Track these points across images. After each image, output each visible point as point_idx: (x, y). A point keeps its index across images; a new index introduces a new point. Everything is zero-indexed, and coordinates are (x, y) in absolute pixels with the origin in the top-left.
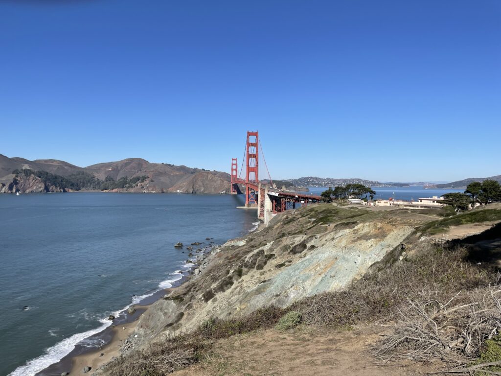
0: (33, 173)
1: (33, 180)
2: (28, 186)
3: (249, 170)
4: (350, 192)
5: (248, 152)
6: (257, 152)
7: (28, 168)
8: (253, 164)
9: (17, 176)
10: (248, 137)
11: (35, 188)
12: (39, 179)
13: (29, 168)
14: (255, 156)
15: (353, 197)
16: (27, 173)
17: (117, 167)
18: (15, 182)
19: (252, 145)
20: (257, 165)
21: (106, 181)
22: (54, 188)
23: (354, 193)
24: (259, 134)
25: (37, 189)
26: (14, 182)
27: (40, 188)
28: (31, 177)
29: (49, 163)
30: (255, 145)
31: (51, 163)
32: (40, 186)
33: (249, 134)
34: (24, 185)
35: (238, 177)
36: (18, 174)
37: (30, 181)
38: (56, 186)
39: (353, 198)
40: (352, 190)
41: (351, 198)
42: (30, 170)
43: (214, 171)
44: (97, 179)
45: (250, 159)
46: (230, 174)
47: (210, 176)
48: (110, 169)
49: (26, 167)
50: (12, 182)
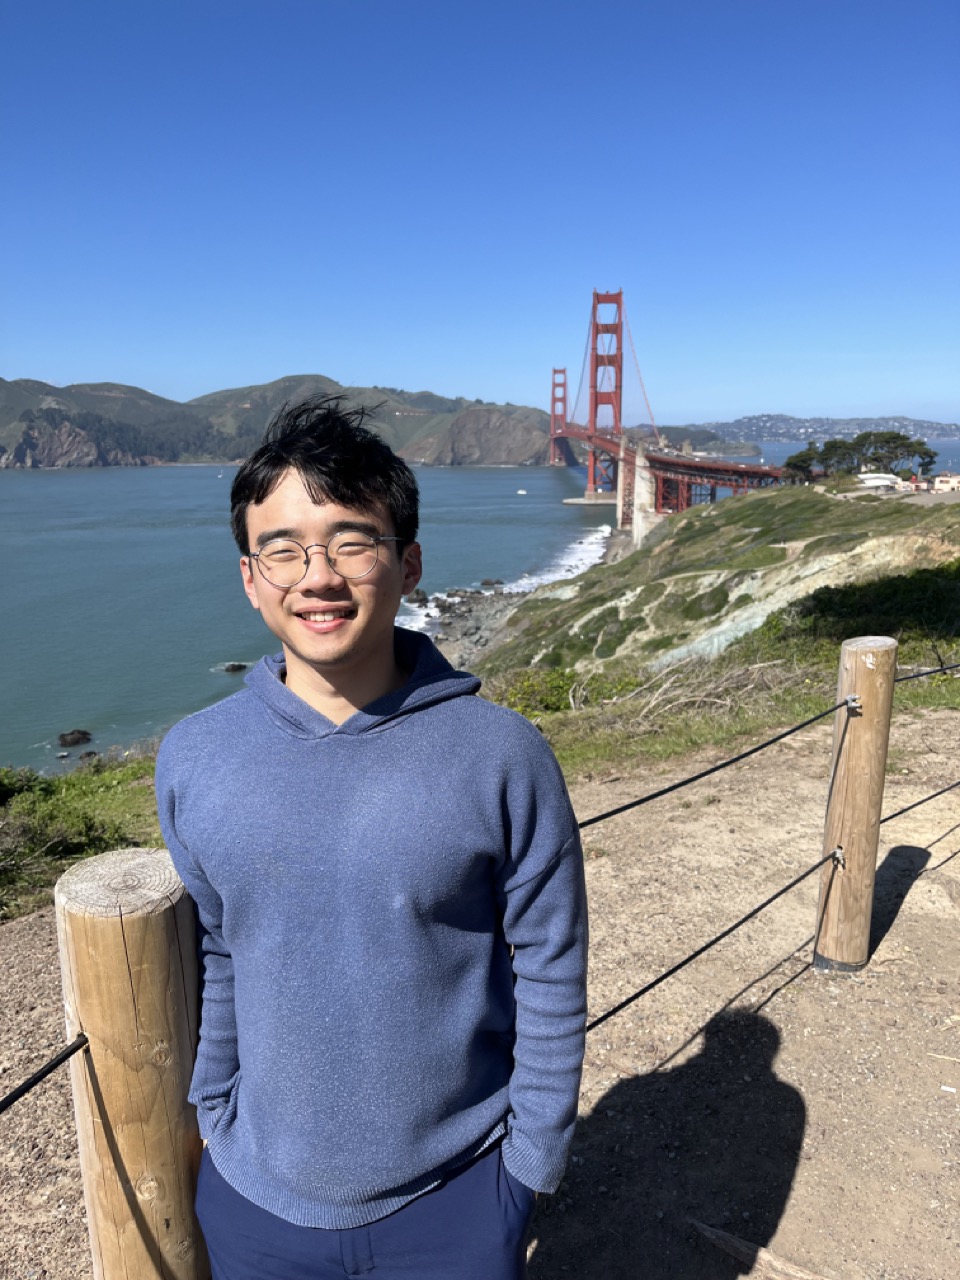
0: (67, 418)
1: (70, 435)
2: (59, 450)
3: (597, 399)
4: (864, 455)
5: (595, 349)
6: (619, 348)
7: (54, 405)
8: (606, 384)
9: (31, 428)
10: (595, 308)
11: (75, 456)
12: (83, 433)
13: (56, 407)
14: (616, 361)
15: (873, 468)
16: (53, 418)
17: (264, 398)
18: (29, 443)
19: (608, 329)
20: (619, 386)
21: (240, 435)
22: (120, 456)
23: (876, 459)
24: (624, 299)
25: (79, 458)
26: (24, 440)
27: (87, 455)
28: (64, 430)
29: (101, 393)
30: (615, 329)
31: (106, 394)
32: (85, 450)
33: (599, 299)
34: (50, 449)
35: (568, 420)
36: (32, 421)
37: (63, 438)
38: (124, 451)
39: (871, 471)
40: (872, 450)
41: (866, 473)
42: (60, 411)
43: (508, 404)
44: (218, 431)
45: (601, 369)
46: (549, 411)
47: (495, 419)
48: (247, 406)
49: (49, 403)
50: (21, 440)
